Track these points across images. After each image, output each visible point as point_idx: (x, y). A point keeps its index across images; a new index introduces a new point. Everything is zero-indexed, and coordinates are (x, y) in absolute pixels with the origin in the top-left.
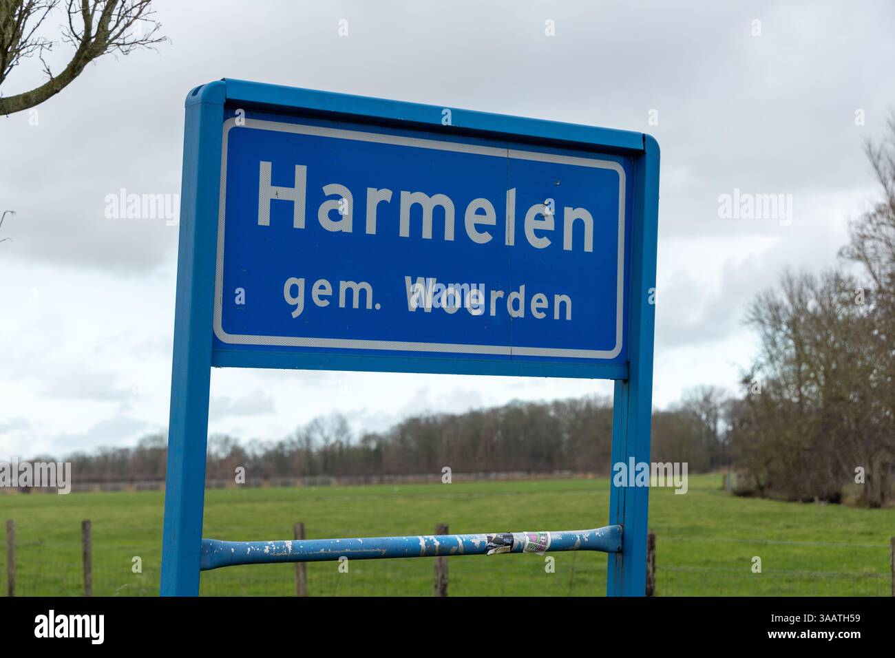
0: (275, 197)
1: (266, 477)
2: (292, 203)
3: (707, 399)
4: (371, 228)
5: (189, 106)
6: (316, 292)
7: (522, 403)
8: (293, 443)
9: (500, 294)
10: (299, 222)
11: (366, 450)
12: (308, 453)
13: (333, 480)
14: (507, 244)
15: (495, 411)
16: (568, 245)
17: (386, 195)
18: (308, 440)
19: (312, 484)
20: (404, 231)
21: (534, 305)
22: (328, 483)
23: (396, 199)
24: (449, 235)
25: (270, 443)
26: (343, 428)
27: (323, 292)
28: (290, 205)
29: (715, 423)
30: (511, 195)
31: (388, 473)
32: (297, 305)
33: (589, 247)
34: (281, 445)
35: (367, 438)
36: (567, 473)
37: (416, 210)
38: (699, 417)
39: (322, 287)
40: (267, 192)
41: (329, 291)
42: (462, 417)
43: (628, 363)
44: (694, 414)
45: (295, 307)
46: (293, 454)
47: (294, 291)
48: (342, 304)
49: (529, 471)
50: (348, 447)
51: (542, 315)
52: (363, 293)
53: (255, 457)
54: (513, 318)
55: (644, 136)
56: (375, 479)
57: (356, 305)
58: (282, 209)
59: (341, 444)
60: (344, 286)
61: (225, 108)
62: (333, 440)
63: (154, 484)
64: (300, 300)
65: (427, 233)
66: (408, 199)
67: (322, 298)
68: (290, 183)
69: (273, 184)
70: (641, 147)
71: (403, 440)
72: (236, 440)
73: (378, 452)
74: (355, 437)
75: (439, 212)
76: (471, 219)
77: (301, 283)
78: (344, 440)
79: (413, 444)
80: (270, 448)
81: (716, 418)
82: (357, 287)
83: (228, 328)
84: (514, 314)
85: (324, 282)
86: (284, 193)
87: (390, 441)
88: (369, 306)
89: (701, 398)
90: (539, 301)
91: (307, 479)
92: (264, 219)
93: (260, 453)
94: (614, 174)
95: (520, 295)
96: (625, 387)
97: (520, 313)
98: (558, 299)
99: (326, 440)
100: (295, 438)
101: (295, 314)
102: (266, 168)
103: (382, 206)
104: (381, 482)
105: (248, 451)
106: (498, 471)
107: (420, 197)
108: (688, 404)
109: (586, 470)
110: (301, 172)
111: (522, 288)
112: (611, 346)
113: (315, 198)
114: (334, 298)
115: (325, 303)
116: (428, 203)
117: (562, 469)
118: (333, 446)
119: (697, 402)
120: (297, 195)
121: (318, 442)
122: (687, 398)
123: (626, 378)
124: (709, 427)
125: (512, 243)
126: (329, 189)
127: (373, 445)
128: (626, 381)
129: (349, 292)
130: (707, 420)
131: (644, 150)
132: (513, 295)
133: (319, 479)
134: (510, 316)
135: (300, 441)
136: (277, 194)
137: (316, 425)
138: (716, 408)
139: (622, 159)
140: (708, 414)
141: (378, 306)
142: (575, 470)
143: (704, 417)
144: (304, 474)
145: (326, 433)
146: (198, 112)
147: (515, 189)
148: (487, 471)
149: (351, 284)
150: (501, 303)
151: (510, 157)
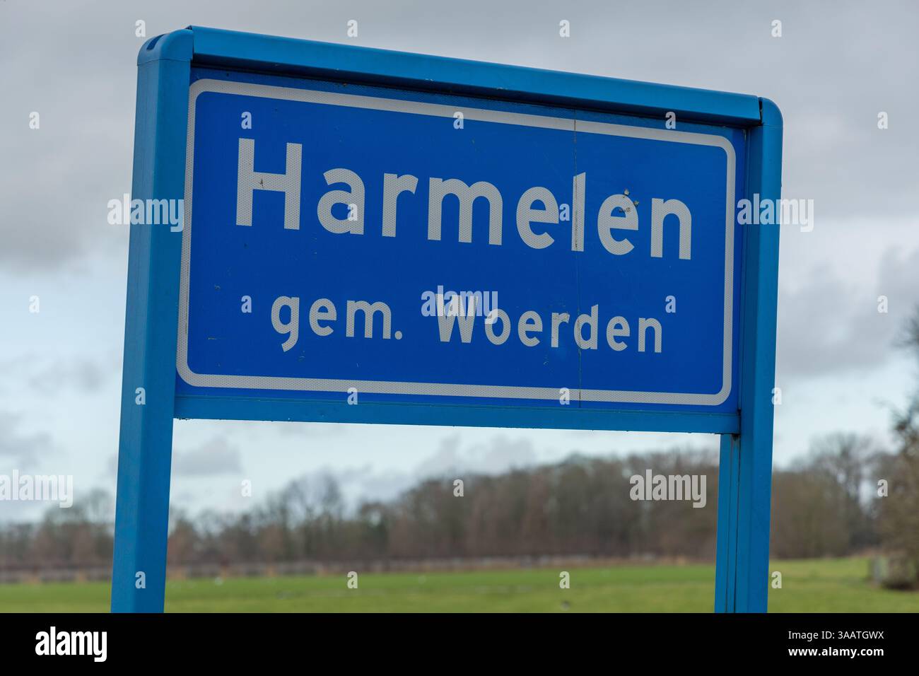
0: (259, 187)
1: (225, 563)
2: (282, 195)
3: (845, 453)
4: (389, 228)
5: (142, 63)
6: (314, 316)
7: (585, 459)
8: (262, 516)
9: (565, 317)
10: (292, 220)
11: (365, 526)
12: (284, 530)
13: (319, 568)
14: (573, 249)
15: (546, 470)
16: (657, 250)
17: (409, 183)
18: (284, 511)
19: (290, 573)
20: (434, 232)
21: (611, 332)
22: (310, 572)
23: (423, 188)
24: (495, 237)
25: (230, 515)
26: (332, 493)
27: (323, 316)
28: (280, 196)
29: (857, 485)
30: (580, 181)
31: (396, 557)
32: (289, 333)
33: (685, 252)
34: (246, 518)
35: (366, 508)
36: (648, 557)
37: (451, 203)
38: (835, 479)
39: (323, 310)
40: (249, 180)
41: (332, 315)
42: (501, 479)
43: (739, 411)
44: (827, 473)
45: (287, 336)
46: (262, 531)
47: (285, 315)
48: (350, 332)
49: (594, 554)
50: (340, 521)
51: (622, 347)
52: (378, 316)
53: (209, 537)
54: (582, 350)
55: (761, 102)
56: (378, 566)
57: (369, 333)
58: (269, 203)
59: (330, 517)
60: (352, 307)
61: (192, 66)
62: (318, 510)
63: (67, 573)
64: (293, 328)
65: (465, 235)
66: (439, 188)
67: (322, 323)
68: (280, 168)
69: (257, 169)
70: (757, 117)
71: (417, 511)
72: (183, 512)
73: (382, 529)
74: (349, 507)
75: (481, 206)
76: (525, 215)
77: (294, 303)
78: (333, 510)
79: (431, 515)
80: (231, 523)
81: (858, 480)
82: (369, 309)
83: (196, 365)
84: (584, 345)
85: (325, 302)
86: (271, 182)
87: (399, 513)
88: (387, 334)
89: (836, 450)
90: (618, 327)
91: (283, 566)
92: (244, 217)
93: (216, 529)
94: (720, 152)
95: (592, 319)
96: (736, 443)
97: (592, 344)
98: (644, 324)
99: (309, 510)
100: (265, 508)
101: (287, 346)
102: (246, 148)
103: (404, 197)
104: (387, 570)
105: (200, 528)
106: (551, 554)
107: (454, 186)
108: (820, 460)
109: (676, 552)
110: (294, 152)
111: (595, 309)
112: (716, 389)
113: (313, 188)
114: (339, 325)
115: (328, 331)
116: (467, 194)
117: (641, 551)
118: (319, 520)
119: (832, 458)
120: (289, 183)
121: (298, 514)
122: (818, 452)
123: (735, 432)
124: (848, 494)
125: (581, 248)
126: (332, 176)
127: (375, 518)
128: (736, 436)
129: (360, 315)
130: (847, 481)
131: (761, 121)
132: (583, 319)
133: (299, 566)
134: (576, 347)
135: (272, 512)
136: (262, 183)
137: (294, 490)
138: (858, 465)
139: (730, 132)
140: (848, 472)
141: (399, 335)
142: (659, 552)
143: (841, 477)
144: (278, 559)
145: (310, 500)
146: (155, 73)
147: (585, 173)
148: (535, 555)
149: (363, 305)
150: (566, 330)
151: (577, 130)
